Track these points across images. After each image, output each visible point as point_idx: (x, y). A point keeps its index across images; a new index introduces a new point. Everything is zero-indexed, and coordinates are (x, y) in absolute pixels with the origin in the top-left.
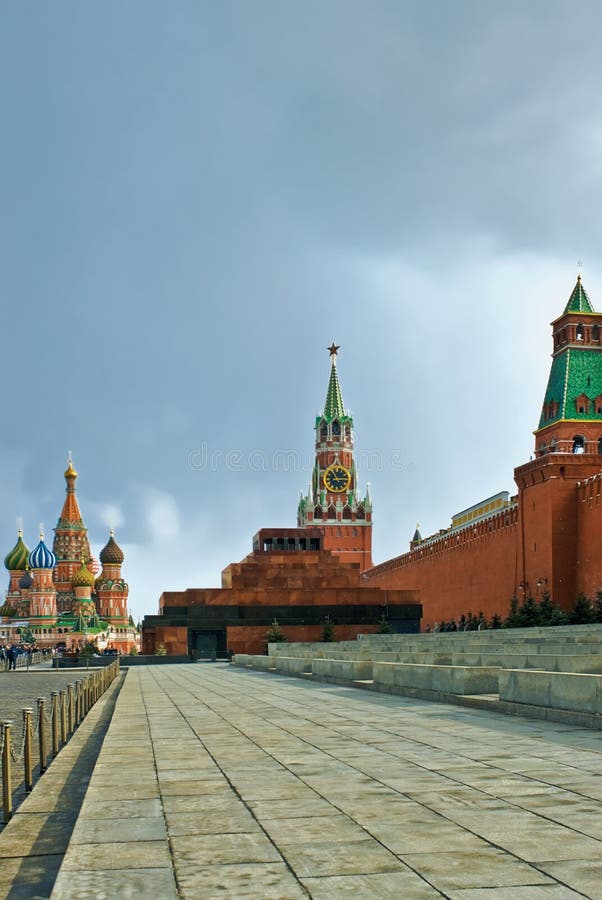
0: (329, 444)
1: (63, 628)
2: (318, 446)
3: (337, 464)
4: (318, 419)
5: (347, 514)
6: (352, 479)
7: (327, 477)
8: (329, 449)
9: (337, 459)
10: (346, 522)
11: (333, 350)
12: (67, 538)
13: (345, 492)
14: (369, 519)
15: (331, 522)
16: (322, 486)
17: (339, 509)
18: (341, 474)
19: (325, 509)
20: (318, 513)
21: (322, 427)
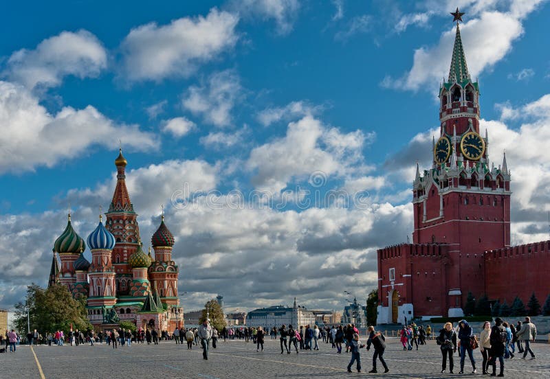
0: (464, 110)
1: (125, 309)
3: (471, 131)
5: (488, 182)
7: (464, 143)
8: (464, 115)
9: (471, 125)
10: (488, 191)
12: (121, 222)
13: (479, 160)
14: (508, 188)
15: (474, 190)
16: (458, 152)
17: (481, 176)
18: (476, 142)
19: (469, 177)
20: (463, 180)
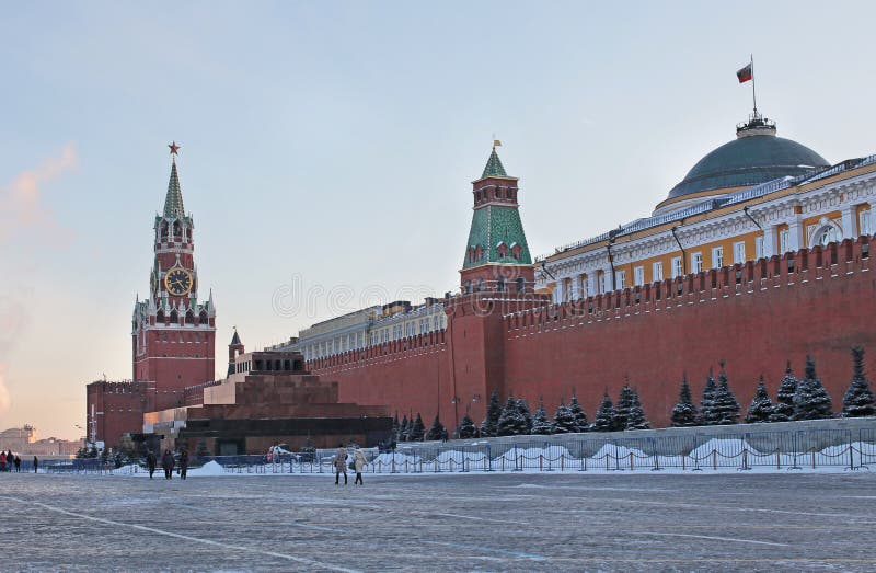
0: (170, 245)
2: (158, 246)
3: (179, 266)
4: (158, 218)
5: (190, 318)
6: (194, 282)
7: (169, 279)
8: (171, 250)
9: (178, 261)
10: (189, 327)
11: (174, 149)
13: (187, 295)
14: (212, 324)
15: (173, 327)
16: (163, 288)
17: (182, 313)
18: (183, 277)
19: (168, 314)
20: (161, 317)
21: (162, 227)
